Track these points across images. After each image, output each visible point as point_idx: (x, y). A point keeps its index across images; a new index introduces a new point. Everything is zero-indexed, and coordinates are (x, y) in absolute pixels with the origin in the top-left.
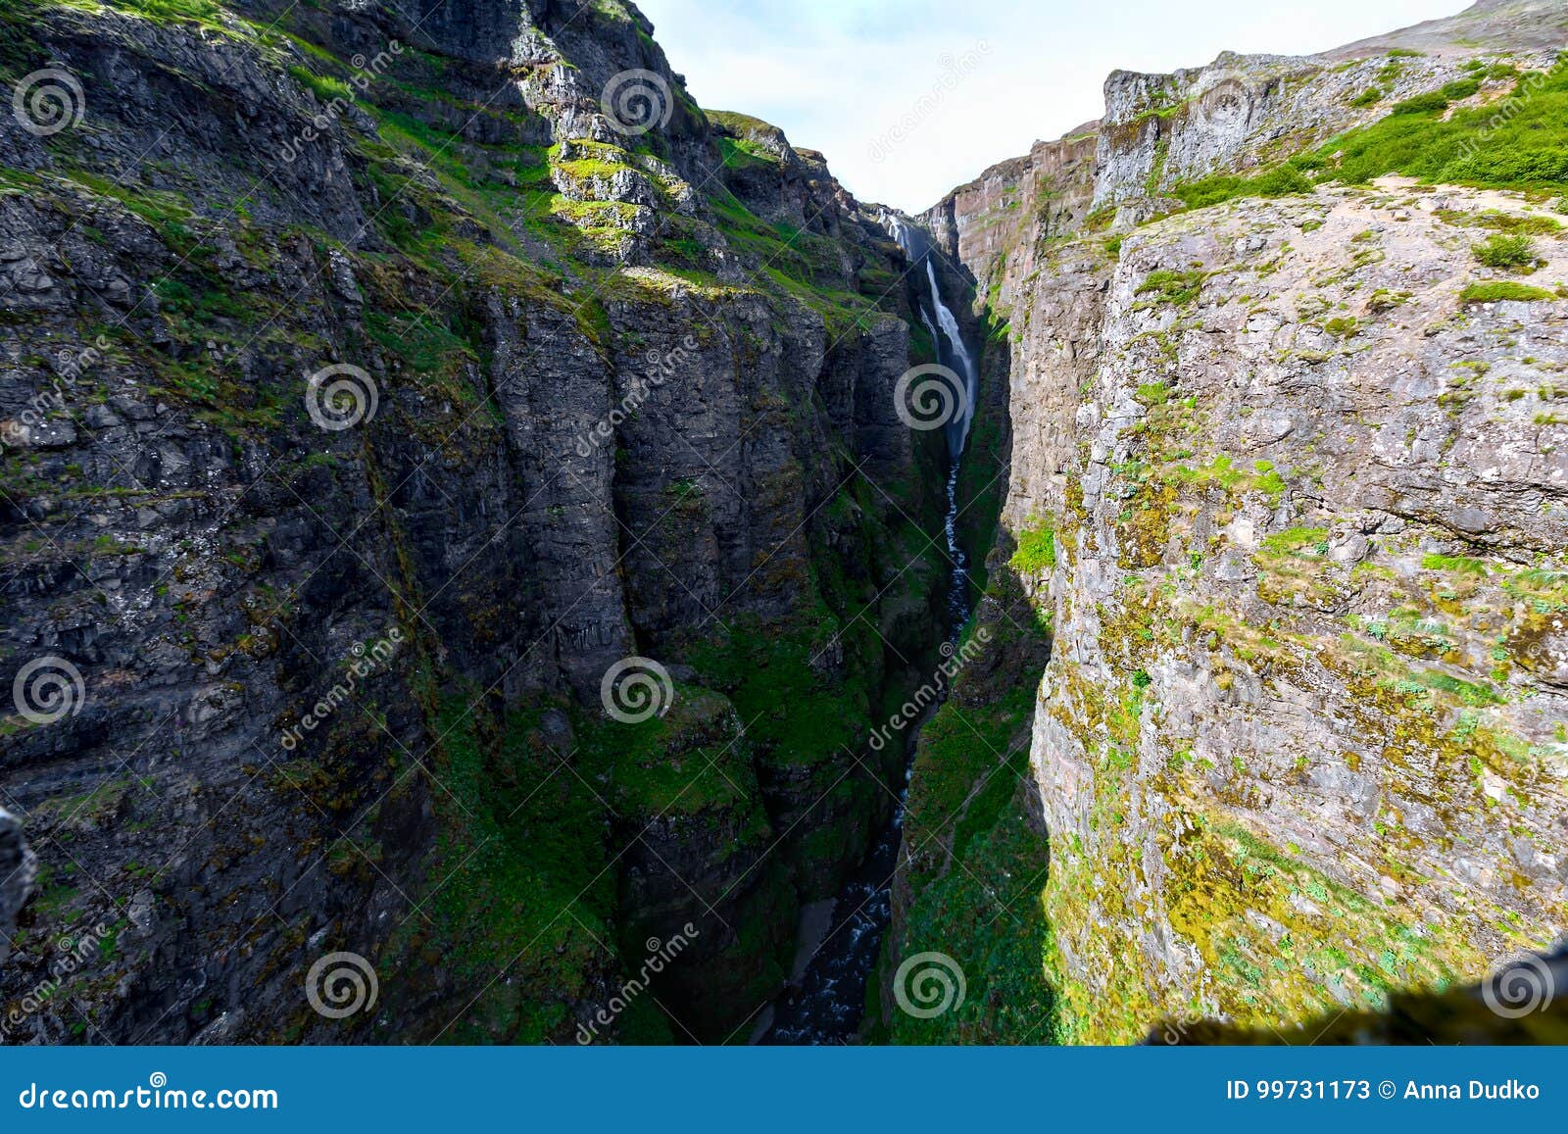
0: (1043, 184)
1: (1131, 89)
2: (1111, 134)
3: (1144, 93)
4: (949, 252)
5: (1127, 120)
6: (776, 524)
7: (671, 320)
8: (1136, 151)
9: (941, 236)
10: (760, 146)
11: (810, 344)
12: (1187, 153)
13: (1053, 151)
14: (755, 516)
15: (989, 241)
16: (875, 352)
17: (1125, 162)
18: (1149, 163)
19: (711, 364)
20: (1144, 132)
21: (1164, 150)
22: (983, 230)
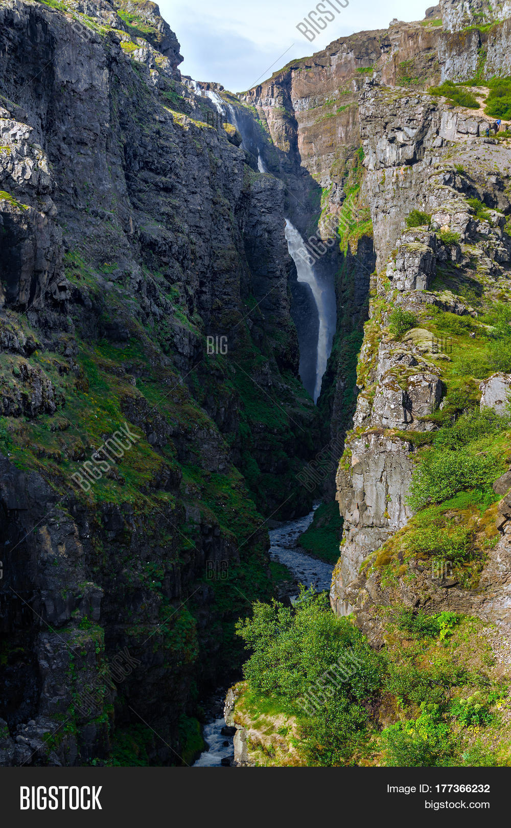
0: (403, 70)
1: (459, 8)
2: (447, 39)
3: (469, 12)
4: (285, 146)
5: (457, 30)
6: (227, 283)
7: (183, 136)
8: (465, 54)
9: (273, 125)
10: (138, 17)
11: (236, 171)
12: (498, 60)
13: (411, 36)
14: (215, 273)
15: (341, 132)
16: (255, 207)
17: (458, 61)
18: (475, 64)
19: (201, 165)
20: (470, 41)
21: (485, 55)
22: (332, 118)
